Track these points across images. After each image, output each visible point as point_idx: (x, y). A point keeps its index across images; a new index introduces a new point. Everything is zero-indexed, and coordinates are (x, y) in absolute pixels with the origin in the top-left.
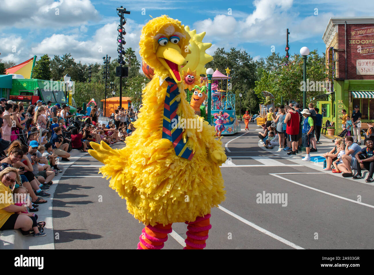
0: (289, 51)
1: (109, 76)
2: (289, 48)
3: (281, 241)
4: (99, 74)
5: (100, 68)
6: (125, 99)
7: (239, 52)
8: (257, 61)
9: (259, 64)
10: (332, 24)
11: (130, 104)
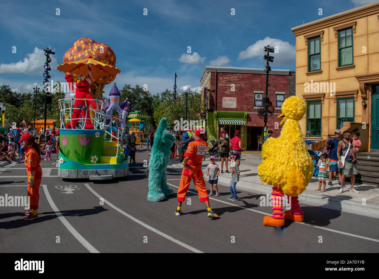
0: (176, 89)
1: (38, 103)
2: (176, 87)
3: (163, 236)
4: (30, 101)
5: (32, 96)
6: (49, 121)
7: (141, 89)
8: (154, 95)
9: (155, 97)
10: (207, 71)
11: (55, 126)
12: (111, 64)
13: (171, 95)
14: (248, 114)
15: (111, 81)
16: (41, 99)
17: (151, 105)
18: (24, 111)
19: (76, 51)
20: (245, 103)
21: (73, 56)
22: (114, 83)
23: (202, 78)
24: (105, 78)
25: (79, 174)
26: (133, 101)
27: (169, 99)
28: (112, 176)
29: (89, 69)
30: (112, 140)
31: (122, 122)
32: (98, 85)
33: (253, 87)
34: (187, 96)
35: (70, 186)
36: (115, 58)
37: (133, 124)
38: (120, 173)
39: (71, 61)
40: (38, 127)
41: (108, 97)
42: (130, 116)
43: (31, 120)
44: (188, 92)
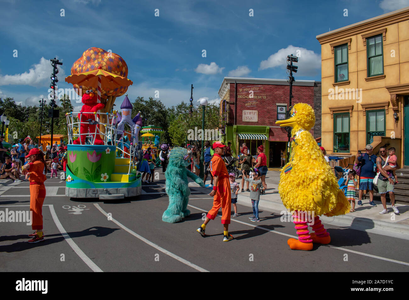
0: (192, 102)
1: (44, 117)
2: (192, 99)
3: (179, 260)
4: (36, 115)
5: (38, 110)
6: (56, 136)
7: (155, 101)
9: (170, 110)
10: (226, 82)
11: (62, 141)
12: (123, 75)
13: (187, 108)
14: (270, 128)
15: (123, 93)
16: (47, 113)
17: (165, 118)
18: (29, 126)
19: (85, 61)
20: (267, 116)
21: (82, 67)
22: (126, 96)
23: (220, 90)
24: (116, 90)
25: (89, 192)
26: (146, 115)
27: (185, 112)
28: (123, 195)
29: (100, 80)
30: (124, 157)
31: (135, 137)
32: (109, 97)
33: (276, 99)
34: (204, 109)
35: (78, 206)
36: (127, 69)
37: (146, 140)
38: (133, 192)
39: (79, 72)
40: (44, 142)
41: (120, 110)
42: (143, 131)
43: (37, 135)
44: (206, 105)
